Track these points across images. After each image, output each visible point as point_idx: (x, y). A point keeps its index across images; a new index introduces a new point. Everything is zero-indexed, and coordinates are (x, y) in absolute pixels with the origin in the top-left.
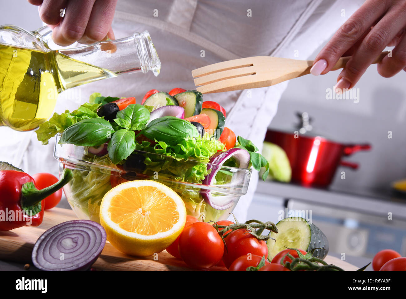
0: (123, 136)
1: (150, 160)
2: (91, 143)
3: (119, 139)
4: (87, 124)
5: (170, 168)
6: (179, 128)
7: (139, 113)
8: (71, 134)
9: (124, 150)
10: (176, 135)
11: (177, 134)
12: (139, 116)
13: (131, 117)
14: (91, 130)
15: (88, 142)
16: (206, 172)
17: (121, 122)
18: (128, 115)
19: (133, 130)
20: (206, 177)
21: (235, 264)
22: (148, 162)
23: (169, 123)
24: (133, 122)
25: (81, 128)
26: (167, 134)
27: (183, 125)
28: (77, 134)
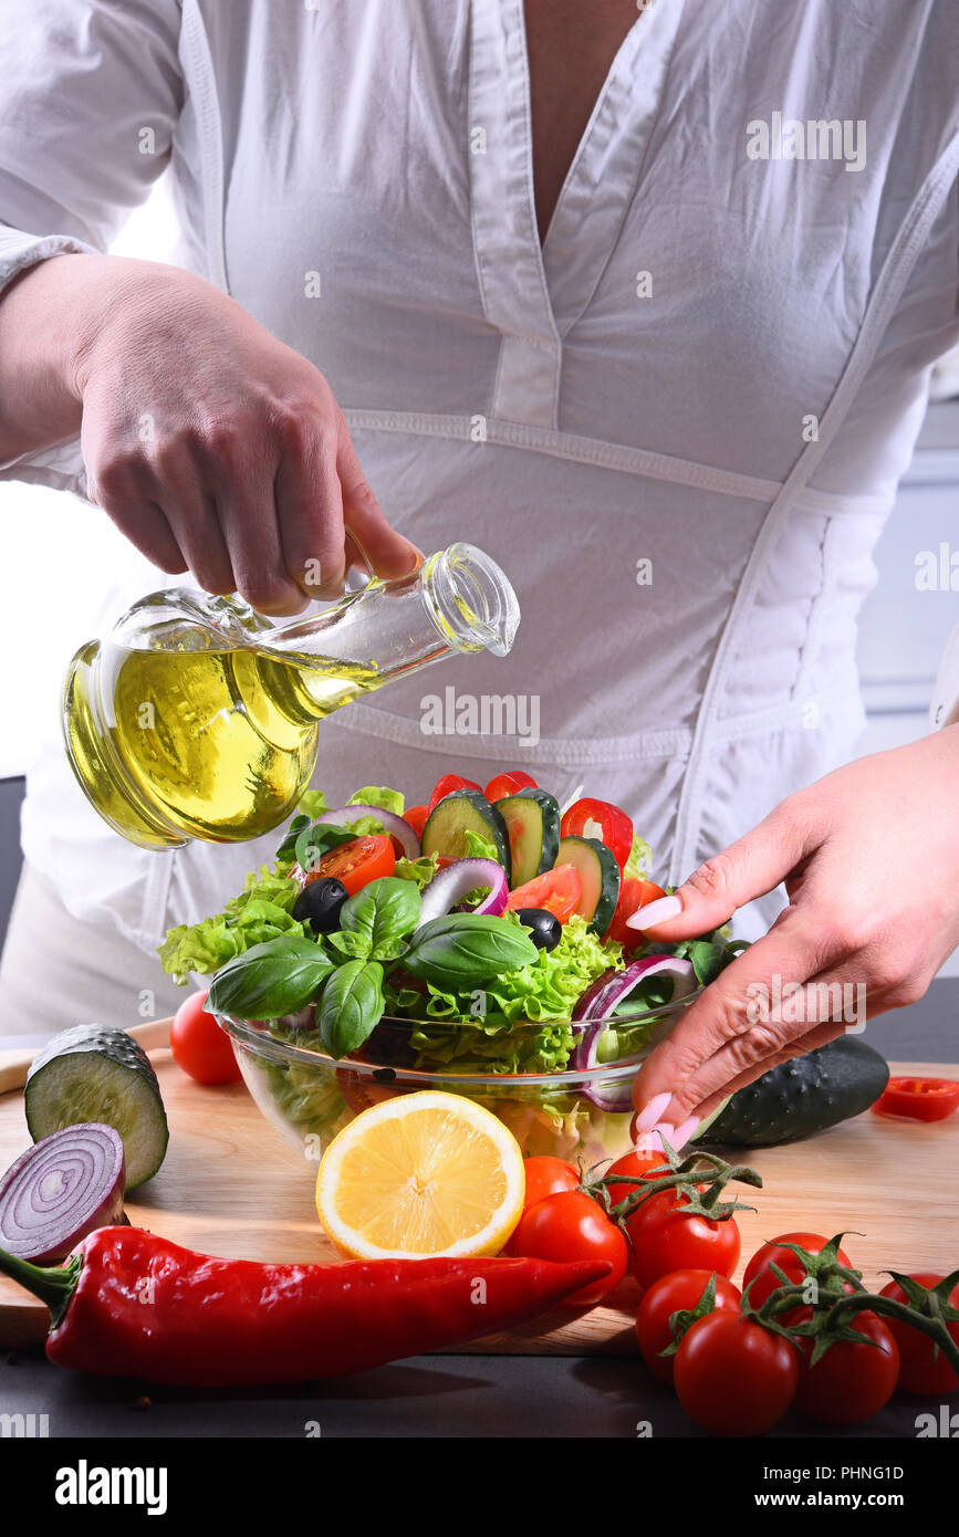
0: (349, 987)
1: (423, 1036)
2: (277, 1010)
3: (339, 996)
4: (261, 962)
5: (475, 1048)
6: (482, 952)
7: (390, 908)
8: (228, 992)
9: (354, 1024)
10: (476, 970)
11: (478, 967)
12: (392, 917)
13: (372, 923)
14: (274, 977)
15: (269, 1009)
16: (570, 1043)
17: (347, 940)
18: (365, 917)
19: (378, 961)
20: (572, 1052)
21: (651, 1296)
22: (421, 1042)
23: (458, 941)
24: (379, 936)
25: (248, 975)
26: (454, 969)
27: (491, 942)
28: (241, 991)
